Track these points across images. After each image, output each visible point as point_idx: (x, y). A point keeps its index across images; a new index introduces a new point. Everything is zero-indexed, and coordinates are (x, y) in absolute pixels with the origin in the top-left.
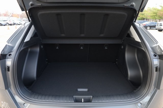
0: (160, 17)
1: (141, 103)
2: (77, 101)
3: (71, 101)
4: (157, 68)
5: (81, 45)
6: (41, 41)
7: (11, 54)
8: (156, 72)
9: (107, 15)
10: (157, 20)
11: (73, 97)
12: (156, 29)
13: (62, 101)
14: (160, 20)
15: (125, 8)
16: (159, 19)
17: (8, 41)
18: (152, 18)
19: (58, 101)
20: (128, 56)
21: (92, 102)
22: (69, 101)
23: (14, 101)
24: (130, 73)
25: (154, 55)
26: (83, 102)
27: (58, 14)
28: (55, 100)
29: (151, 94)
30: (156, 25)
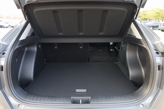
0: (163, 17)
1: (143, 105)
2: (74, 102)
3: (68, 102)
4: (160, 66)
5: (80, 45)
6: (39, 41)
7: (4, 53)
8: (159, 71)
9: (106, 11)
10: (160, 20)
11: (70, 98)
12: (159, 29)
13: (59, 103)
14: (163, 20)
15: (125, 3)
16: (161, 19)
17: (2, 40)
18: (154, 18)
19: (55, 102)
20: (129, 55)
21: (90, 103)
22: (66, 103)
23: (8, 102)
24: (132, 73)
25: (156, 52)
26: (81, 103)
27: (54, 11)
28: (52, 101)
29: (153, 94)
30: (159, 25)
